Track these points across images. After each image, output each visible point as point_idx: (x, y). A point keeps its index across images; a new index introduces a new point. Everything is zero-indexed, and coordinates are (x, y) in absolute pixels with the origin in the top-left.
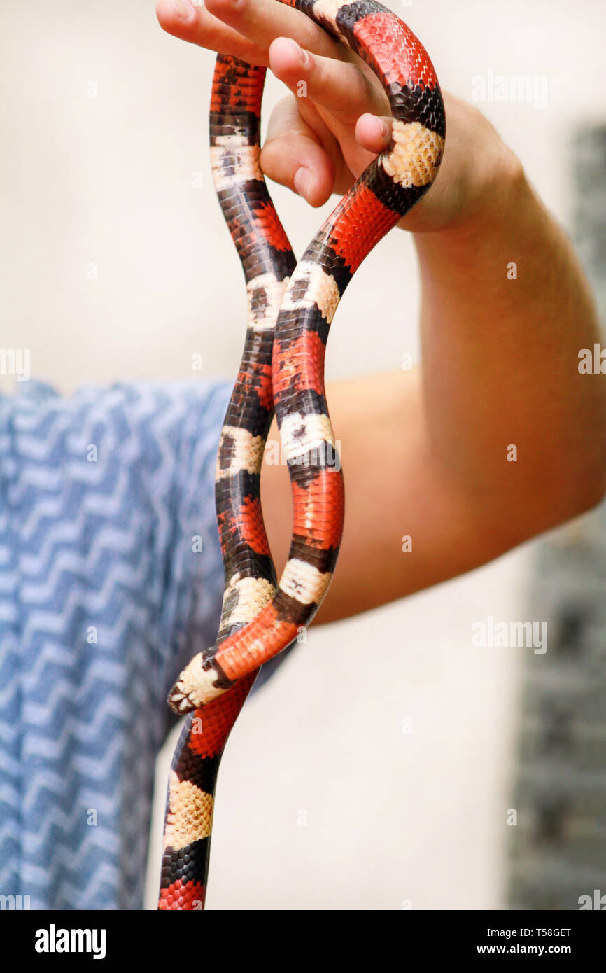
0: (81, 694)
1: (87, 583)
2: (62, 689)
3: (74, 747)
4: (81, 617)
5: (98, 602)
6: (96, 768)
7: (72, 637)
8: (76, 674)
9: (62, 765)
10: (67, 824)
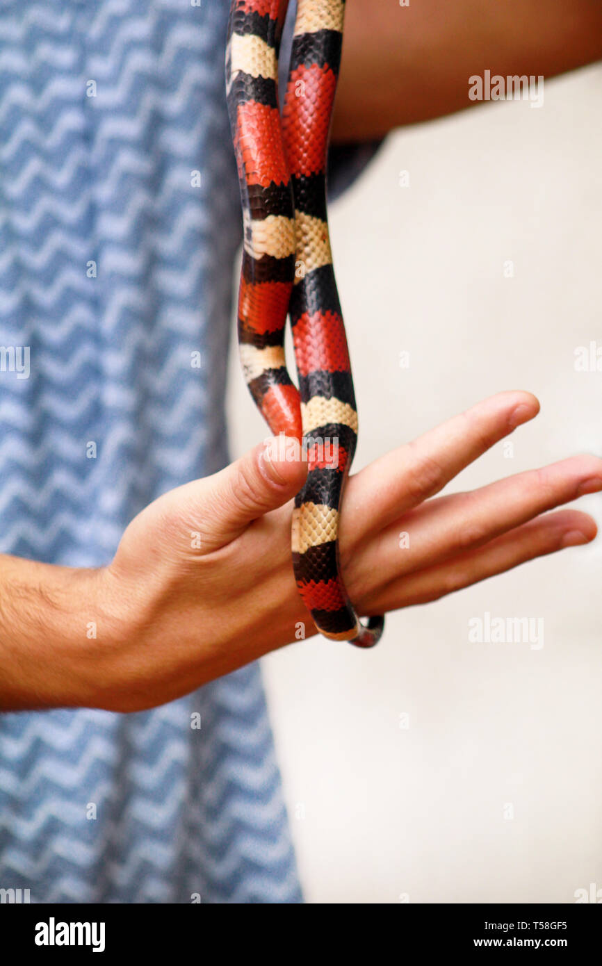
0: (160, 204)
1: (163, 83)
2: (139, 199)
3: (154, 261)
4: (157, 121)
5: (175, 104)
6: (179, 283)
7: (149, 143)
8: (154, 182)
9: (144, 280)
10: (151, 343)
